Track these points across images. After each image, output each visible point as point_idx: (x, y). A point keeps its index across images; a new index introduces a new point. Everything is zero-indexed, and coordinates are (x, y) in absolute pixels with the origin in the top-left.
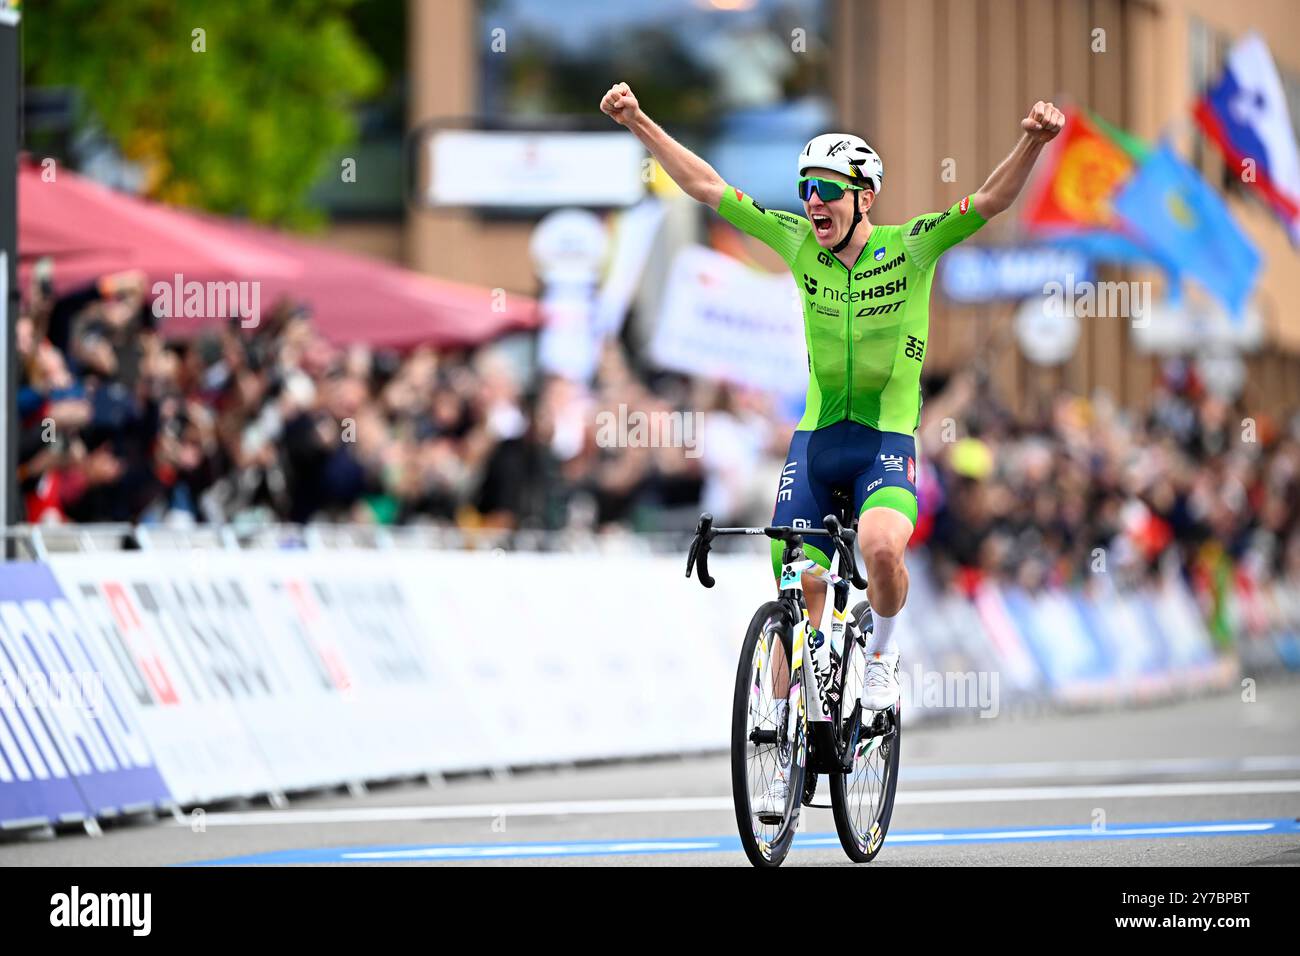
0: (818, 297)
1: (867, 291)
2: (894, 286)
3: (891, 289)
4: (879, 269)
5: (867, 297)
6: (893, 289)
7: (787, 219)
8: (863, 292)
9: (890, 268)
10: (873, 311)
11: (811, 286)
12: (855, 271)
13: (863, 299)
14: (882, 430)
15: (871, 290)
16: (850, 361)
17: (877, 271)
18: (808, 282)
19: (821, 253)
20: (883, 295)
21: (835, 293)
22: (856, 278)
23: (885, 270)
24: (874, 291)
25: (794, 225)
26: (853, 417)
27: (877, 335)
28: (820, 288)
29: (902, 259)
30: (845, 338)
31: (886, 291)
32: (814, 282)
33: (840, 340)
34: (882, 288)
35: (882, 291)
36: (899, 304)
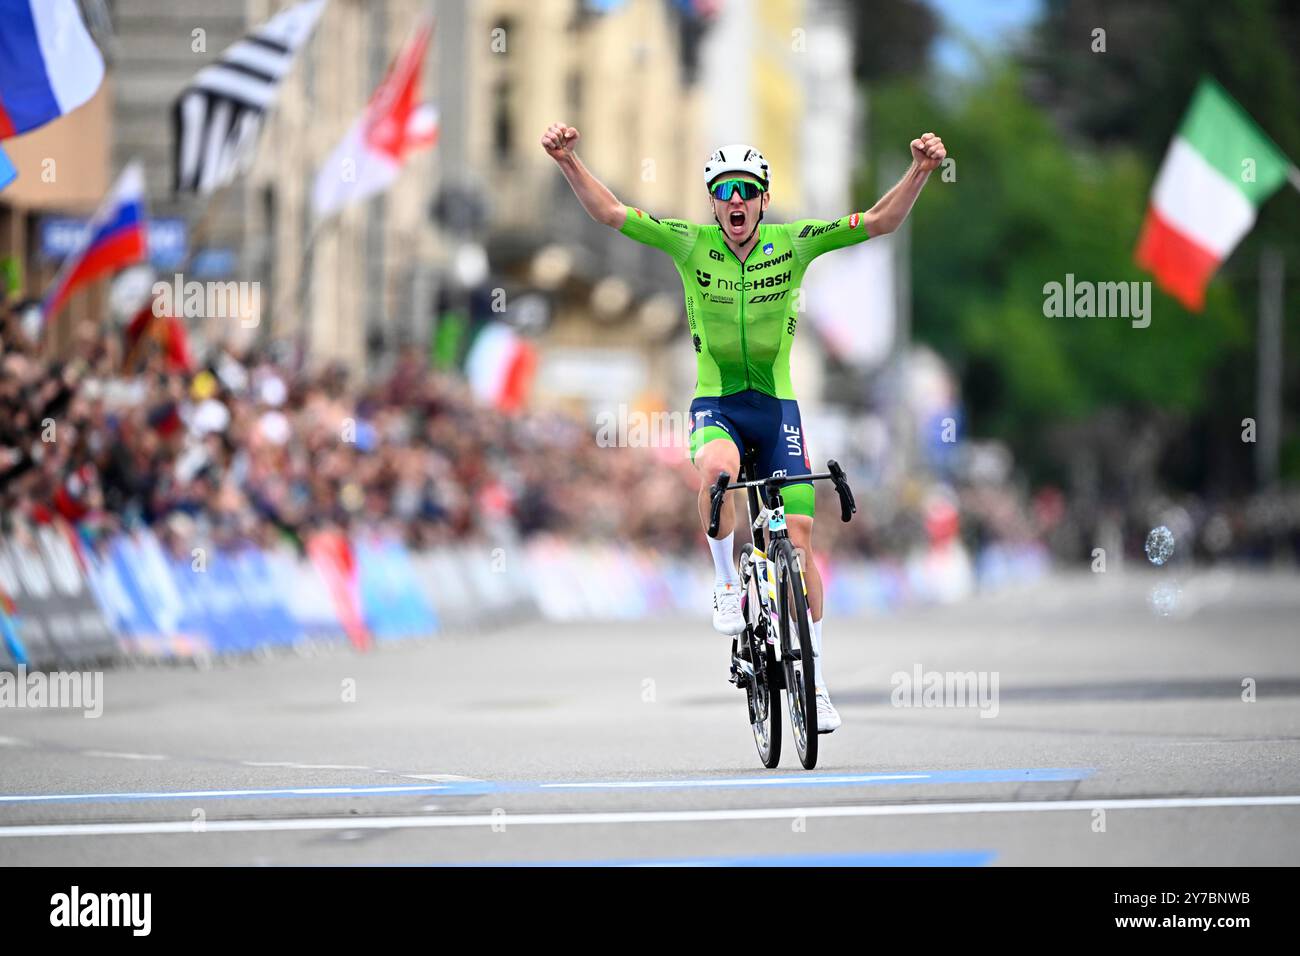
0: (712, 289)
1: (759, 282)
2: (782, 278)
3: (779, 280)
4: (769, 262)
5: (759, 287)
6: (780, 280)
7: (678, 225)
8: (755, 282)
9: (779, 262)
10: (764, 299)
11: (704, 279)
12: (748, 263)
13: (756, 288)
14: (779, 397)
15: (763, 280)
16: (743, 340)
17: (767, 264)
18: (701, 277)
19: (712, 251)
20: (772, 285)
21: (729, 284)
22: (748, 270)
23: (774, 264)
24: (765, 281)
25: (684, 230)
26: (754, 385)
27: (767, 318)
28: (713, 280)
29: (789, 255)
30: (739, 321)
31: (775, 282)
32: (707, 276)
33: (734, 323)
34: (771, 278)
35: (772, 282)
36: (784, 292)
